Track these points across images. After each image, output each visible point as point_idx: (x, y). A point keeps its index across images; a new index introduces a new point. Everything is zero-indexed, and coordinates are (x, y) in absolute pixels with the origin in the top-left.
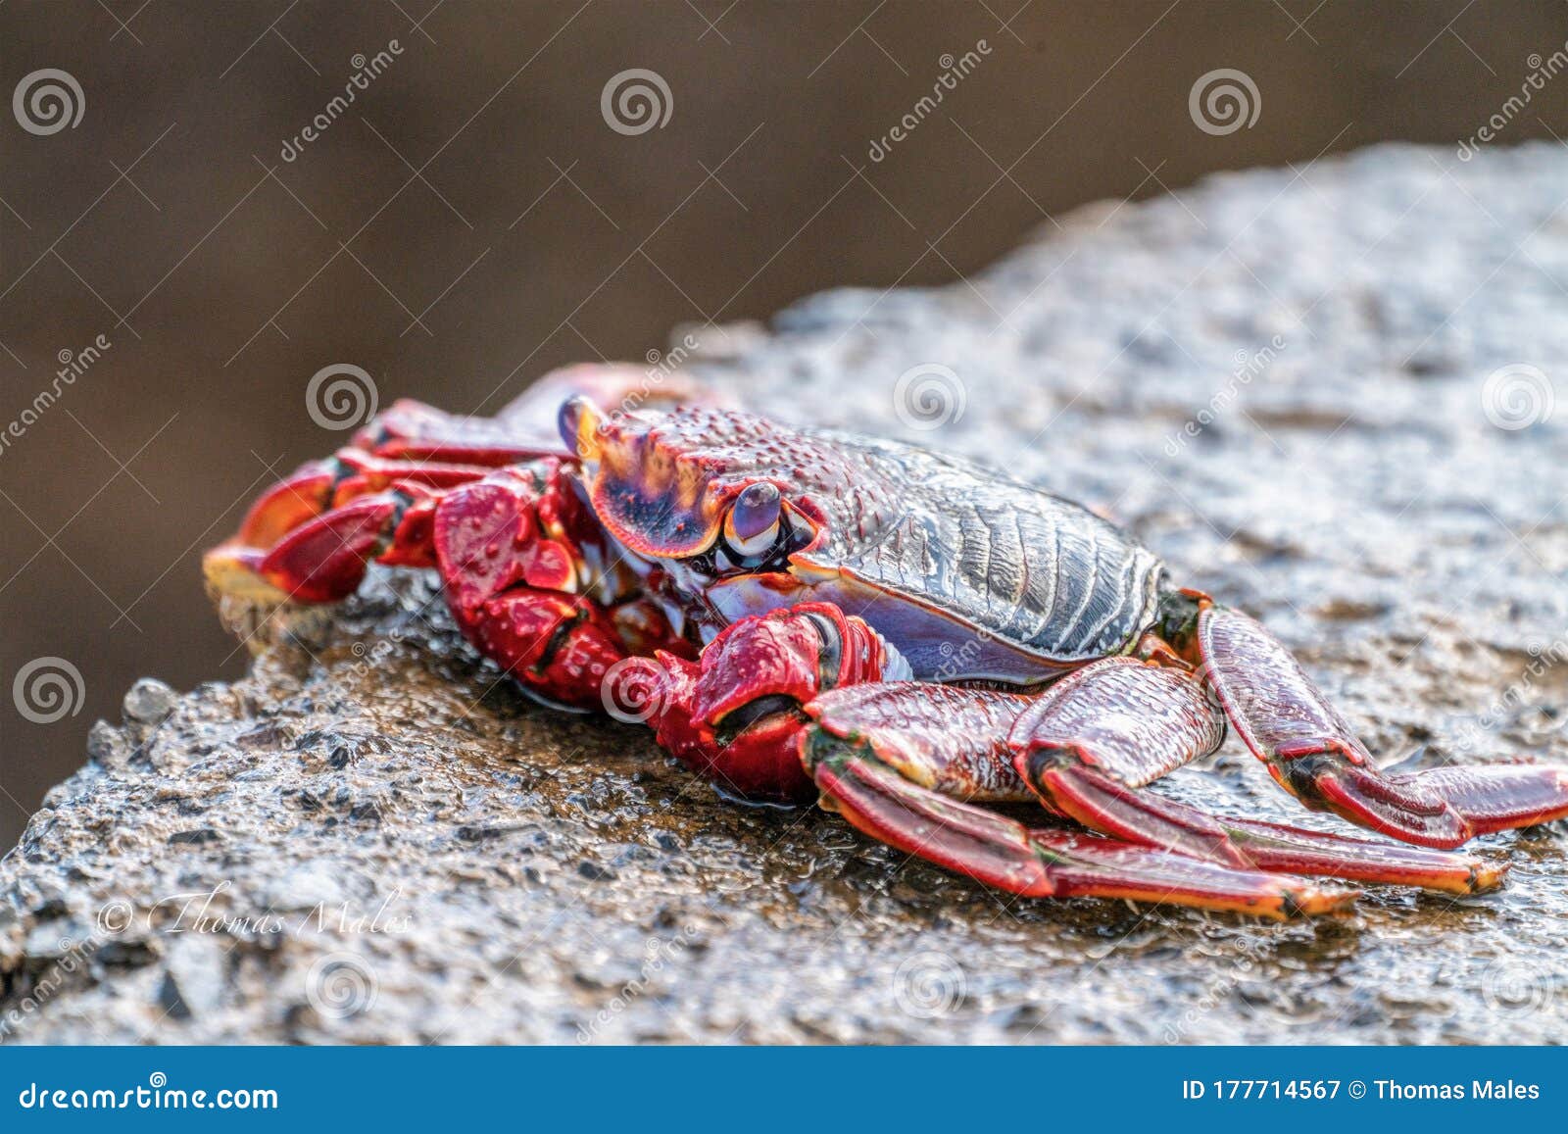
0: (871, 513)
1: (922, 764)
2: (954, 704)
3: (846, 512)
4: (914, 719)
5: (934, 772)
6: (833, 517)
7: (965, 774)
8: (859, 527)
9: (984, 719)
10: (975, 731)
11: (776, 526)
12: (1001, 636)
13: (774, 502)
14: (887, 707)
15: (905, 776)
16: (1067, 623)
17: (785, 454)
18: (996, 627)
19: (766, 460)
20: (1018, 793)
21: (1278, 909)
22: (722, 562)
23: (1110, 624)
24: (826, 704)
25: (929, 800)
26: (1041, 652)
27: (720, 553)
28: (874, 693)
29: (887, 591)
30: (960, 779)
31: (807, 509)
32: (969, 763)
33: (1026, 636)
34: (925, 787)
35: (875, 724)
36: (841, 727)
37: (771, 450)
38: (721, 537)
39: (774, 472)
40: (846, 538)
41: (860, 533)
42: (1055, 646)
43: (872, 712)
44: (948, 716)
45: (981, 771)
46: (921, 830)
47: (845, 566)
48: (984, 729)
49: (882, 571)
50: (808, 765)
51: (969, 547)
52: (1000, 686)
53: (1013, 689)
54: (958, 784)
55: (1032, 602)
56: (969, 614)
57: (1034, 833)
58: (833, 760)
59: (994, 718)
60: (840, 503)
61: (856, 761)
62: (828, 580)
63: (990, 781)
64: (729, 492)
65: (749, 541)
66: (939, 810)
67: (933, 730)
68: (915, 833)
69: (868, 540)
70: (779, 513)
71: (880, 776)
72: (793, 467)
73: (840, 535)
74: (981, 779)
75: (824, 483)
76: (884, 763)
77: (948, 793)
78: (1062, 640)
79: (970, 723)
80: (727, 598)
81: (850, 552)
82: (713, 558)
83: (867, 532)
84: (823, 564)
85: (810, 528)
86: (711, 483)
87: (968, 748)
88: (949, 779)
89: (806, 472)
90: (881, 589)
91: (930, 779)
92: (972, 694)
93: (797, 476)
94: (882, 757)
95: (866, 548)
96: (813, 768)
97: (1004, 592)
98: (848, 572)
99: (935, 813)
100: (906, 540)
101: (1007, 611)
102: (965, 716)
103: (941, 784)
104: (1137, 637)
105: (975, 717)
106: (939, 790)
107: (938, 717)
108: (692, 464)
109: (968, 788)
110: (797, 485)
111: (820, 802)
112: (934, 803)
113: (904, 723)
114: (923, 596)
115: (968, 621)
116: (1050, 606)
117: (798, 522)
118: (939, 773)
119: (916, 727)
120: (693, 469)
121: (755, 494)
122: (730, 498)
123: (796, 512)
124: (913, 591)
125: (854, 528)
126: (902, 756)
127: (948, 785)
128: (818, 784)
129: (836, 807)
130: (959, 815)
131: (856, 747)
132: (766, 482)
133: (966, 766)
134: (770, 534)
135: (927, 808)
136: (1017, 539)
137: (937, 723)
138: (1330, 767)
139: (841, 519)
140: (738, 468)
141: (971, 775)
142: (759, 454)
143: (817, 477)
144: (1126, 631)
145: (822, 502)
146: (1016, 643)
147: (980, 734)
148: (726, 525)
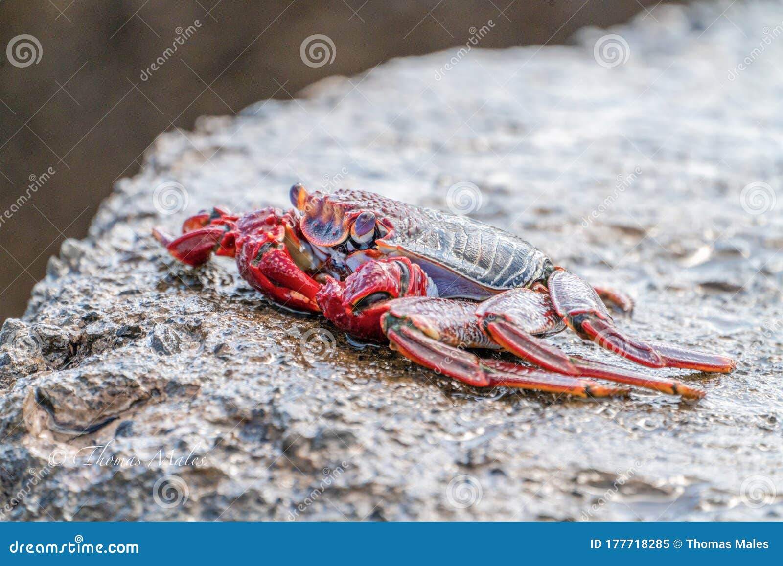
0: (415, 226)
1: (434, 330)
2: (449, 306)
3: (404, 226)
4: (431, 311)
5: (439, 333)
6: (397, 227)
7: (453, 335)
8: (409, 231)
9: (462, 313)
10: (457, 317)
11: (373, 231)
12: (467, 277)
13: (373, 220)
14: (419, 306)
15: (425, 334)
16: (499, 274)
17: (380, 203)
18: (465, 273)
19: (372, 205)
20: (476, 344)
21: (583, 392)
22: (350, 247)
23: (519, 276)
24: (393, 305)
25: (436, 345)
26: (485, 285)
27: (349, 242)
28: (414, 301)
29: (417, 255)
30: (450, 337)
31: (387, 224)
32: (455, 330)
33: (479, 277)
34: (435, 339)
35: (414, 313)
36: (399, 313)
37: (375, 202)
38: (349, 237)
39: (374, 209)
40: (402, 234)
41: (409, 234)
42: (492, 283)
43: (414, 308)
44: (446, 311)
45: (459, 334)
46: (432, 357)
47: (401, 245)
48: (461, 316)
49: (416, 247)
50: (384, 330)
51: (458, 243)
52: (469, 300)
53: (474, 301)
54: (450, 338)
55: (483, 264)
56: (453, 266)
57: (481, 360)
58: (396, 327)
59: (466, 312)
60: (401, 222)
61: (405, 328)
62: (393, 252)
63: (464, 338)
64: (353, 216)
65: (362, 237)
66: (440, 349)
67: (439, 316)
68: (428, 357)
69: (412, 237)
70: (374, 225)
71: (415, 334)
72: (382, 207)
73: (400, 234)
74: (459, 337)
75: (395, 214)
76: (417, 329)
77: (445, 342)
78: (495, 280)
79: (455, 314)
80: (353, 262)
81: (403, 241)
82: (346, 245)
83: (413, 234)
84: (390, 245)
85: (386, 231)
86: (346, 213)
87: (454, 324)
88: (446, 336)
89: (388, 209)
90: (415, 254)
91: (437, 335)
92: (457, 302)
93: (383, 210)
94: (417, 326)
95: (411, 240)
96: (387, 332)
97: (471, 259)
98: (401, 248)
99: (439, 350)
100: (429, 237)
101: (472, 267)
102: (453, 311)
103: (442, 338)
104: (531, 282)
105: (458, 312)
106: (441, 341)
107: (442, 311)
108: (339, 207)
109: (454, 341)
110: (383, 214)
111: (390, 346)
112: (438, 346)
113: (426, 312)
114: (433, 258)
115: (453, 269)
116: (491, 267)
117: (382, 229)
118: (441, 333)
119: (432, 315)
120: (340, 209)
121: (365, 217)
122: (353, 218)
123: (381, 224)
124: (429, 256)
125: (407, 232)
126: (425, 326)
127: (445, 339)
128: (389, 338)
129: (397, 348)
130: (449, 351)
131: (405, 321)
132: (370, 212)
133: (453, 331)
134: (371, 234)
135: (435, 348)
136: (480, 241)
137: (441, 313)
138: (588, 318)
139: (401, 228)
140: (359, 208)
141: (455, 335)
142: (369, 203)
143: (392, 212)
144: (526, 279)
145: (393, 221)
146: (474, 280)
147: (460, 318)
148: (352, 230)
